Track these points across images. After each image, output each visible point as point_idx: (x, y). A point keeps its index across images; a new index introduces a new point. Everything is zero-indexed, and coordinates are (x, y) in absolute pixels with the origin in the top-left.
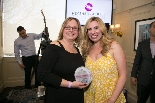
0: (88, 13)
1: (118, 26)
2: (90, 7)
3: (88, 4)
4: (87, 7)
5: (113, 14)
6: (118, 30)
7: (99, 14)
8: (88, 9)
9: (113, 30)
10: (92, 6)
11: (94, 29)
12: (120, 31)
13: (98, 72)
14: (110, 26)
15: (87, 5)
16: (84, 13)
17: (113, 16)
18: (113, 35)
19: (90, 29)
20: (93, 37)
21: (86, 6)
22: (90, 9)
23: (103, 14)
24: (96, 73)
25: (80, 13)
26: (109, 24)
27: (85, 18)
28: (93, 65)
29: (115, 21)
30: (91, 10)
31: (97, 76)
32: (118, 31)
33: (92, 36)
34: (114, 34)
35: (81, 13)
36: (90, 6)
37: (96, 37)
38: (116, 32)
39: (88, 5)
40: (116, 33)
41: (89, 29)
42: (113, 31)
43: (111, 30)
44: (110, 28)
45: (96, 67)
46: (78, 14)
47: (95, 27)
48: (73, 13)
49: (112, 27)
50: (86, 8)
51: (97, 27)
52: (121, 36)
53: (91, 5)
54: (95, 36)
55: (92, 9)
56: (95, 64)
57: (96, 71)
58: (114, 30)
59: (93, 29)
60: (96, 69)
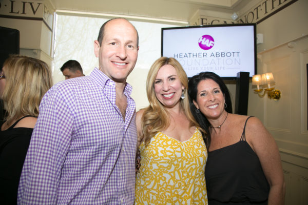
0: (205, 54)
1: (268, 77)
2: (210, 41)
3: (204, 36)
4: (202, 43)
5: (258, 53)
6: (269, 85)
7: (229, 55)
8: (205, 45)
9: (258, 86)
10: (213, 40)
11: (167, 80)
12: (273, 87)
13: (191, 163)
14: (251, 78)
15: (203, 39)
16: (198, 55)
17: (259, 56)
18: (259, 96)
19: (160, 81)
20: (166, 96)
21: (201, 40)
22: (209, 46)
23: (236, 54)
24: (187, 166)
25: (188, 55)
26: (249, 73)
27: (200, 65)
28: (182, 150)
29: (263, 66)
30: (211, 47)
31: (190, 171)
32: (269, 87)
33: (163, 95)
34: (262, 93)
35: (191, 55)
36: (208, 40)
37: (172, 97)
38: (266, 90)
39: (205, 39)
40: (265, 92)
41: (156, 81)
42: (258, 88)
43: (255, 86)
44: (252, 81)
45: (188, 155)
46: (186, 56)
47: (169, 77)
48: (176, 55)
49: (256, 79)
50: (200, 45)
51: (173, 77)
52: (278, 97)
53: (211, 39)
54: (170, 94)
55: (212, 45)
56: (186, 149)
57: (187, 162)
58: (260, 86)
59: (165, 81)
60: (188, 158)
